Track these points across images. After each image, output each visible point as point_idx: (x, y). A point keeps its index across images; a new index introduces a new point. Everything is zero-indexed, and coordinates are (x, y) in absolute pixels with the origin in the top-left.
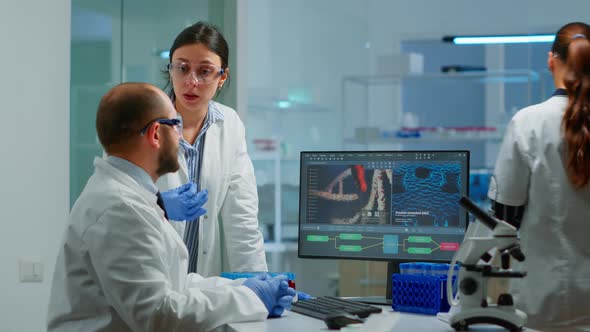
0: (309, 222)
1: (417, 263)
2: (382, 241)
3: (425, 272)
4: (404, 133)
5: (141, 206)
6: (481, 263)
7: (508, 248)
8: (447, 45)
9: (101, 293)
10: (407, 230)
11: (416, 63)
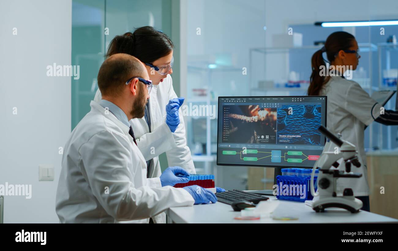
0: (224, 142)
1: (293, 169)
2: (271, 154)
3: (297, 174)
4: (289, 84)
5: (118, 133)
6: (333, 168)
7: (350, 159)
8: (318, 28)
9: (89, 187)
10: (286, 147)
11: (298, 39)
